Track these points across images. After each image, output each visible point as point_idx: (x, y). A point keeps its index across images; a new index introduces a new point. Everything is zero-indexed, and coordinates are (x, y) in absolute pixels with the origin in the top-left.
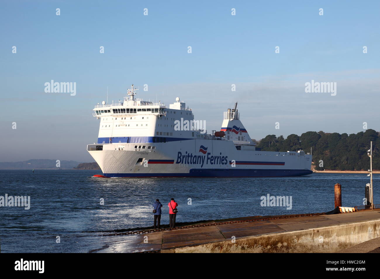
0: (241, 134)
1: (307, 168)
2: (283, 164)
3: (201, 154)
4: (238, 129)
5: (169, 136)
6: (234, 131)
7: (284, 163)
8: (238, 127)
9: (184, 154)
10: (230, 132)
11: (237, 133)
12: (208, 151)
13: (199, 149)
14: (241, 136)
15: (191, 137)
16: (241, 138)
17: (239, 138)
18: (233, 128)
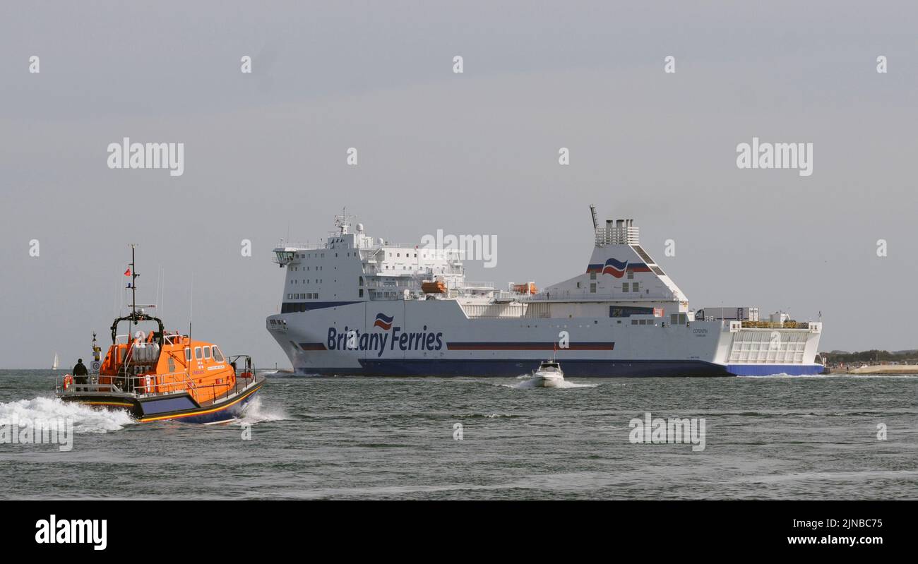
0: (631, 277)
1: (698, 357)
2: (610, 346)
3: (379, 330)
4: (621, 265)
5: (313, 300)
6: (608, 271)
7: (614, 343)
8: (622, 261)
10: (599, 275)
11: (619, 275)
12: (394, 324)
13: (374, 320)
14: (631, 282)
15: (357, 298)
16: (631, 288)
17: (625, 286)
18: (606, 265)
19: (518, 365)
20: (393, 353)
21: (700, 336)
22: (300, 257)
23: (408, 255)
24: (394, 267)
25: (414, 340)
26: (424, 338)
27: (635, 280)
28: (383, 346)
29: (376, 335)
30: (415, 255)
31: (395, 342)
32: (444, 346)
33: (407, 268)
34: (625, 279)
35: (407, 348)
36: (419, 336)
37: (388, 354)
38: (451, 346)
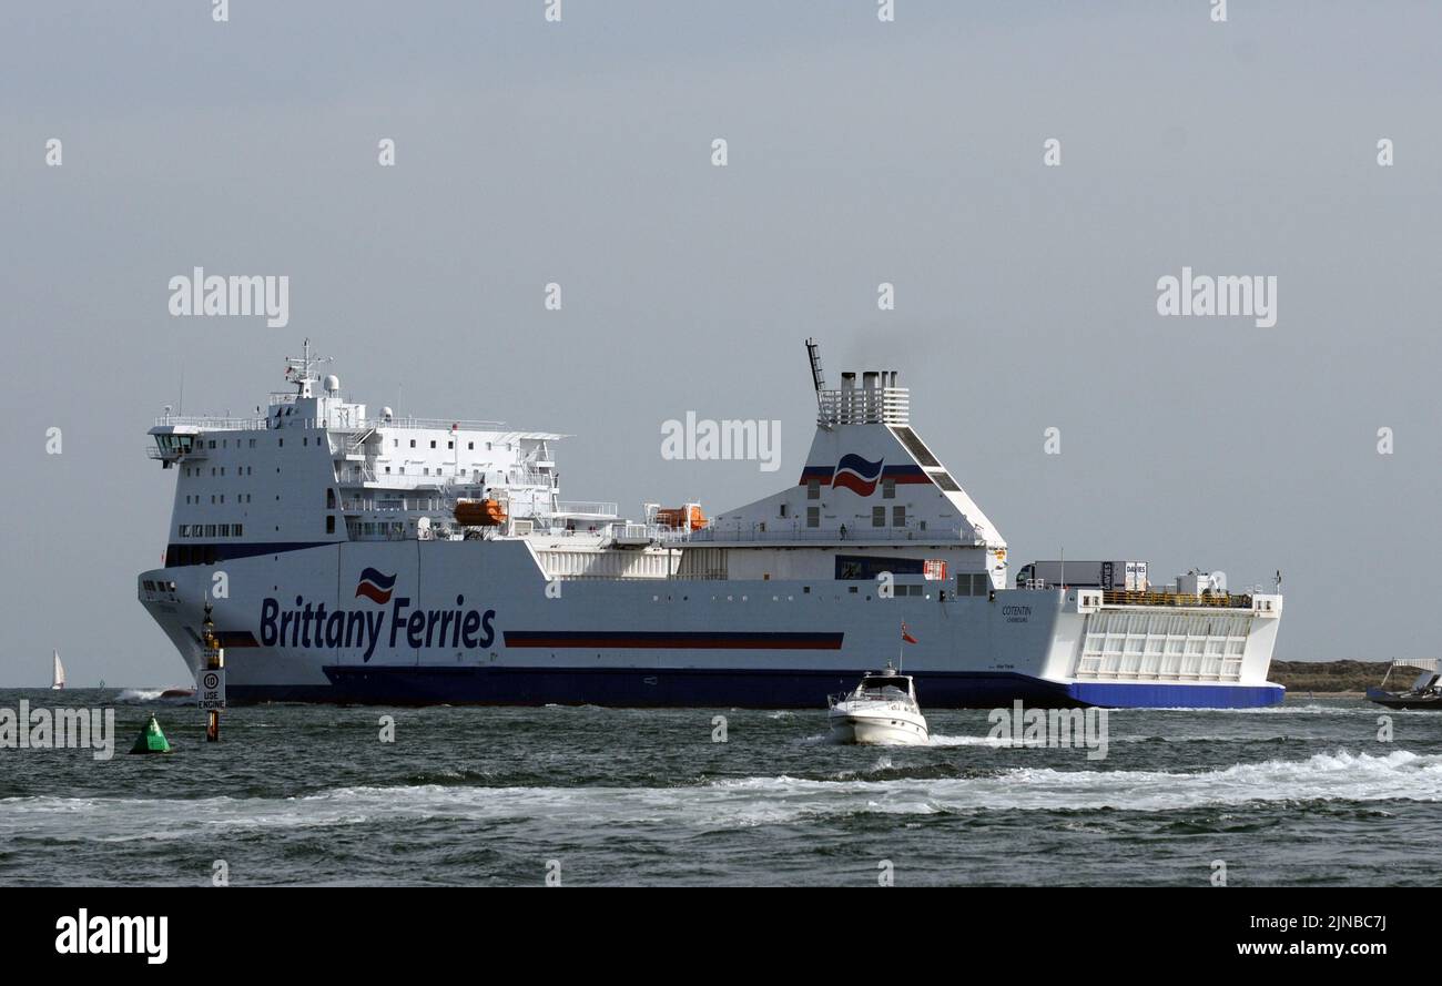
0: (889, 494)
1: (1011, 666)
3: (366, 604)
4: (870, 469)
5: (231, 539)
6: (845, 480)
7: (842, 635)
8: (872, 459)
9: (287, 605)
10: (825, 490)
11: (866, 490)
12: (397, 591)
13: (356, 583)
14: (889, 505)
15: (323, 536)
16: (889, 517)
17: (879, 513)
18: (840, 468)
19: (647, 680)
20: (394, 653)
21: (1016, 620)
22: (206, 445)
23: (433, 444)
24: (402, 469)
25: (438, 625)
26: (458, 621)
27: (899, 501)
28: (373, 638)
29: (360, 615)
30: (451, 445)
31: (399, 629)
32: (499, 639)
33: (433, 471)
34: (877, 498)
35: (424, 643)
36: (447, 618)
37: (384, 656)
38: (514, 639)
